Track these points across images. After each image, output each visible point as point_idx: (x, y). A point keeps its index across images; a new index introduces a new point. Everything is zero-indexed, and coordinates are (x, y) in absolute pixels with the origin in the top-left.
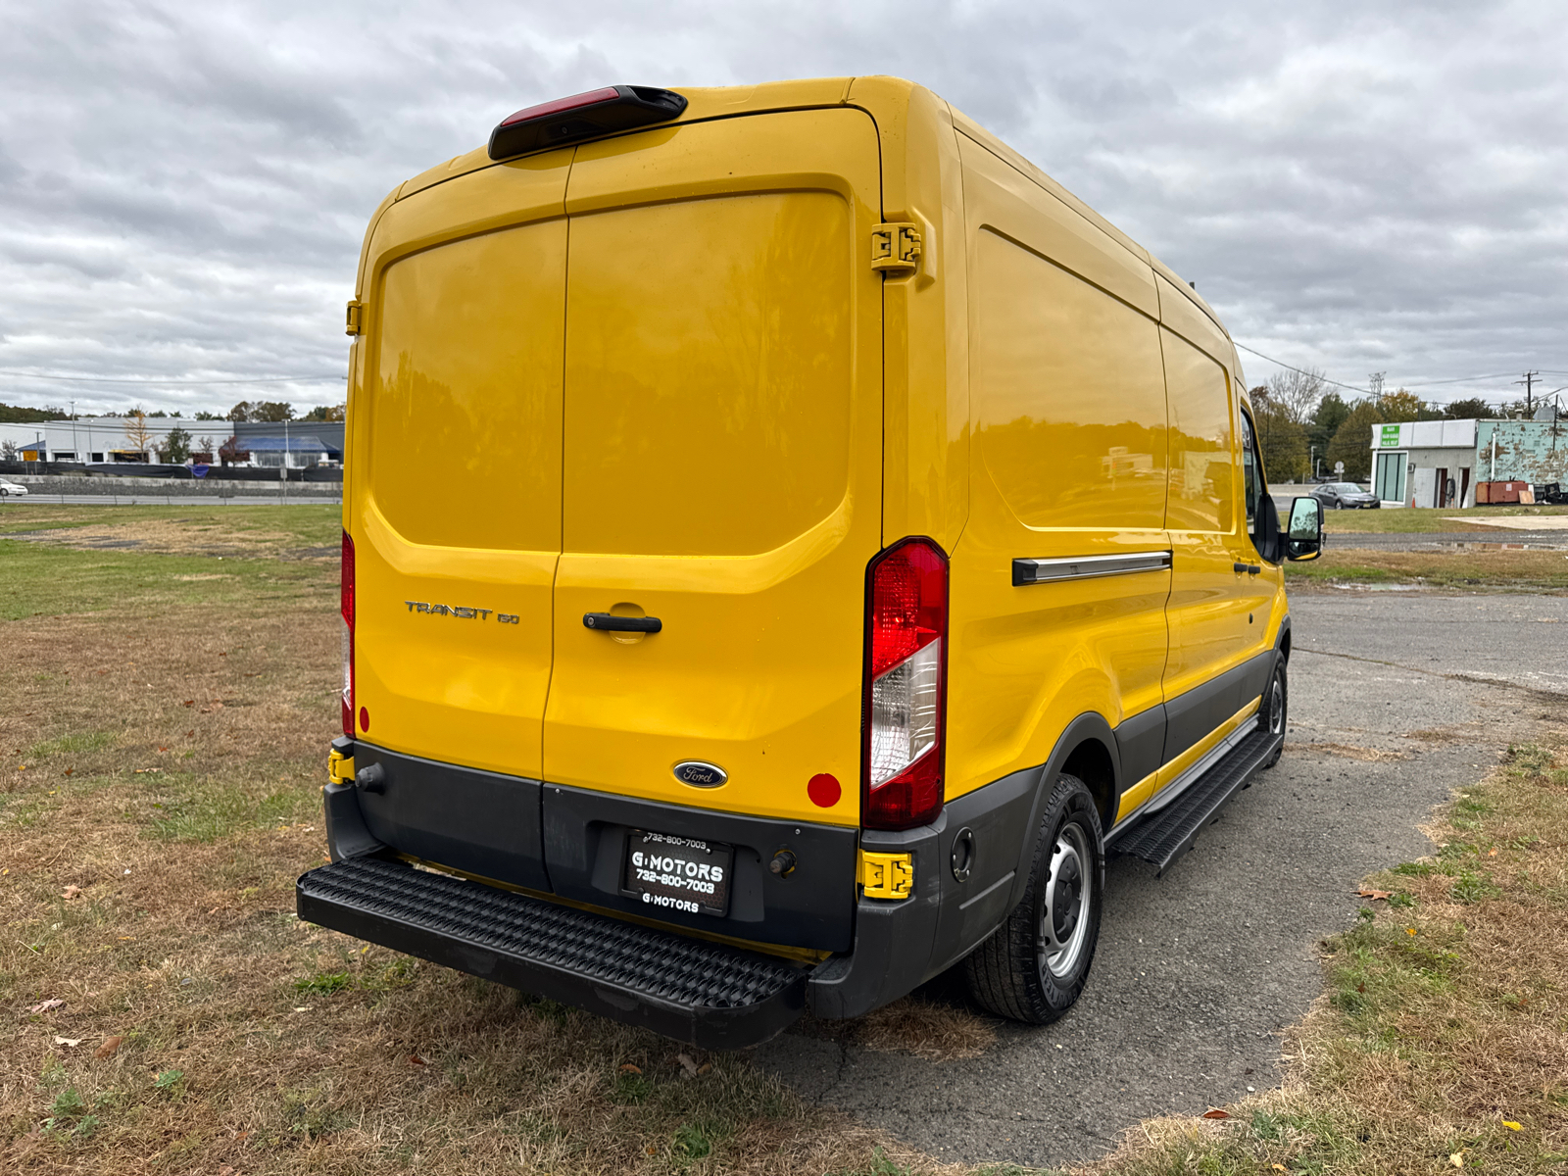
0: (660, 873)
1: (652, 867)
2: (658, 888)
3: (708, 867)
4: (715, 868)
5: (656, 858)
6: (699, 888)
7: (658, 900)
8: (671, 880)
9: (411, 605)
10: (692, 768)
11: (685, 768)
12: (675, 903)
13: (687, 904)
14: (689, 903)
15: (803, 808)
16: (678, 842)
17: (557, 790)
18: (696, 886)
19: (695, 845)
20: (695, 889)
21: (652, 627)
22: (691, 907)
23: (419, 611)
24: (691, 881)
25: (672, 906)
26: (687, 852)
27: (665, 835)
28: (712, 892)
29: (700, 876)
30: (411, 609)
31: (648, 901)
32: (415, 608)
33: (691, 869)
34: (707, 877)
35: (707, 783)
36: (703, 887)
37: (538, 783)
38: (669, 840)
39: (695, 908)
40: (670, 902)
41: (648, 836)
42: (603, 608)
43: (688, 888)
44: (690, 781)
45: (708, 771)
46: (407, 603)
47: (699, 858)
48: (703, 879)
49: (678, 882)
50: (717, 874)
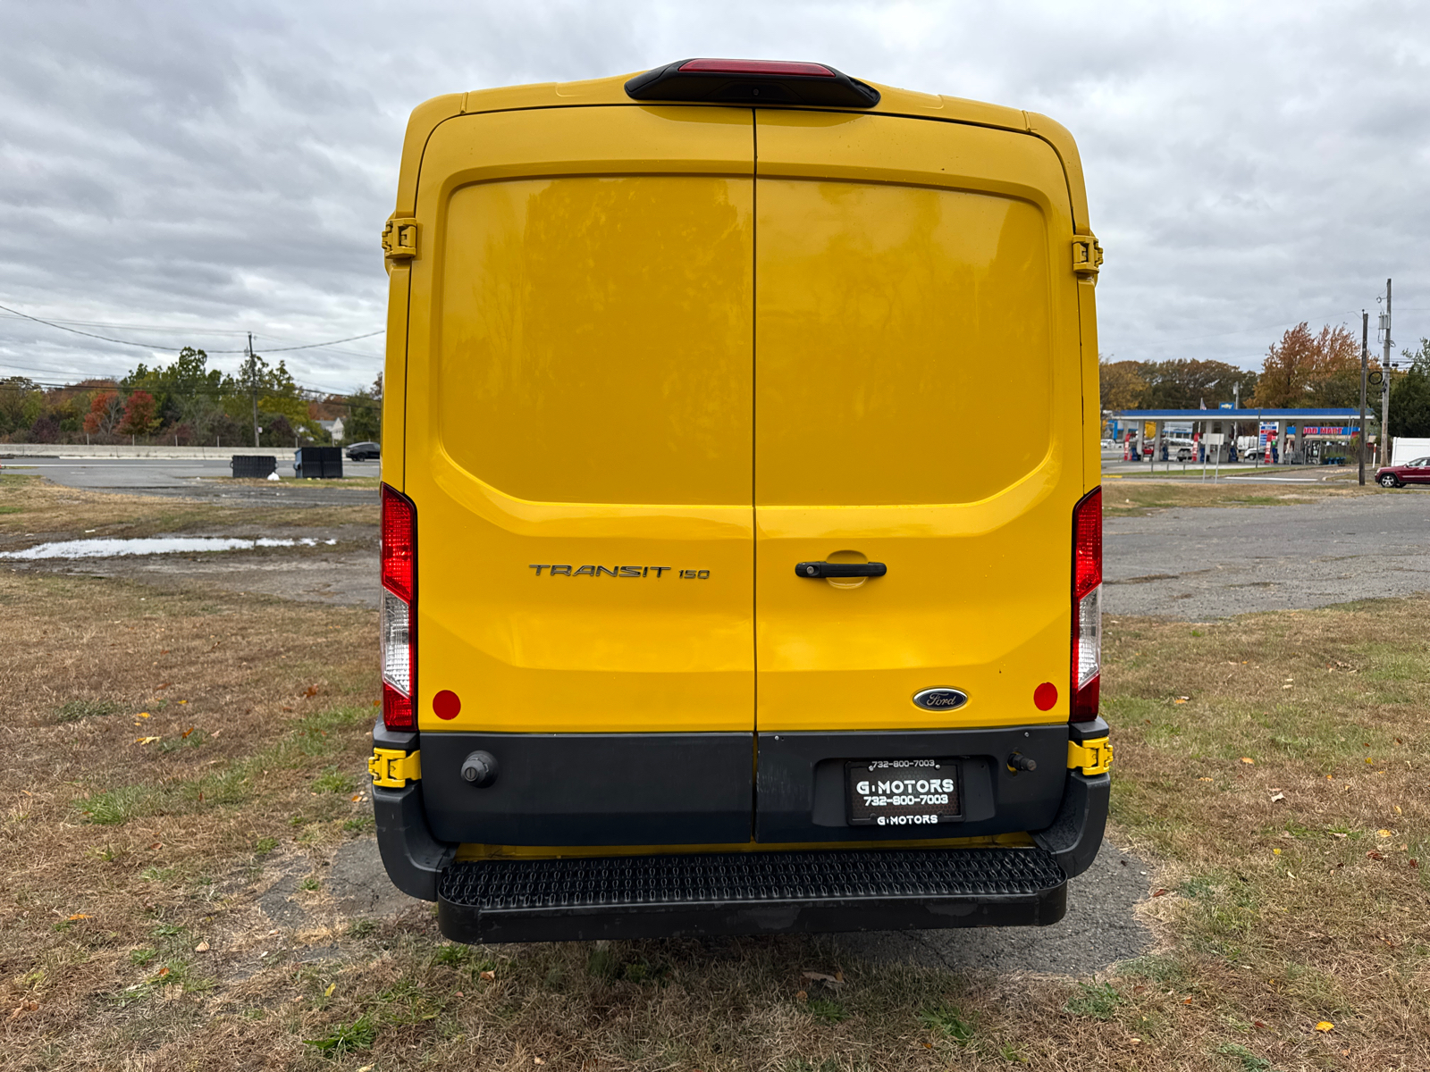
0: (891, 795)
1: (880, 792)
2: (890, 810)
3: (939, 781)
4: (945, 781)
5: (884, 783)
6: (934, 801)
7: (895, 820)
8: (904, 800)
9: (539, 568)
10: (935, 695)
11: (927, 696)
12: (913, 820)
13: (926, 818)
14: (928, 816)
15: (1030, 714)
16: (905, 764)
17: (777, 737)
18: (931, 799)
19: (924, 764)
20: (929, 802)
21: (876, 571)
22: (930, 819)
23: (553, 573)
24: (925, 797)
25: (910, 822)
26: (916, 772)
27: (891, 760)
28: (947, 802)
29: (933, 791)
30: (538, 572)
31: (884, 823)
32: (546, 572)
33: (923, 786)
34: (939, 790)
35: (951, 706)
36: (937, 799)
37: (751, 734)
38: (896, 764)
39: (934, 819)
40: (908, 820)
41: (873, 765)
42: (820, 556)
43: (923, 803)
44: (934, 707)
45: (951, 695)
46: (532, 567)
47: (929, 774)
48: (936, 792)
49: (911, 800)
50: (949, 785)
